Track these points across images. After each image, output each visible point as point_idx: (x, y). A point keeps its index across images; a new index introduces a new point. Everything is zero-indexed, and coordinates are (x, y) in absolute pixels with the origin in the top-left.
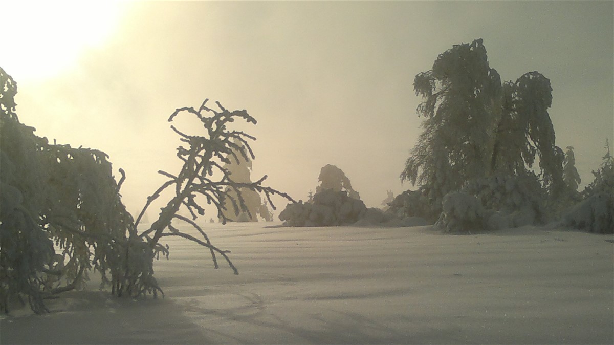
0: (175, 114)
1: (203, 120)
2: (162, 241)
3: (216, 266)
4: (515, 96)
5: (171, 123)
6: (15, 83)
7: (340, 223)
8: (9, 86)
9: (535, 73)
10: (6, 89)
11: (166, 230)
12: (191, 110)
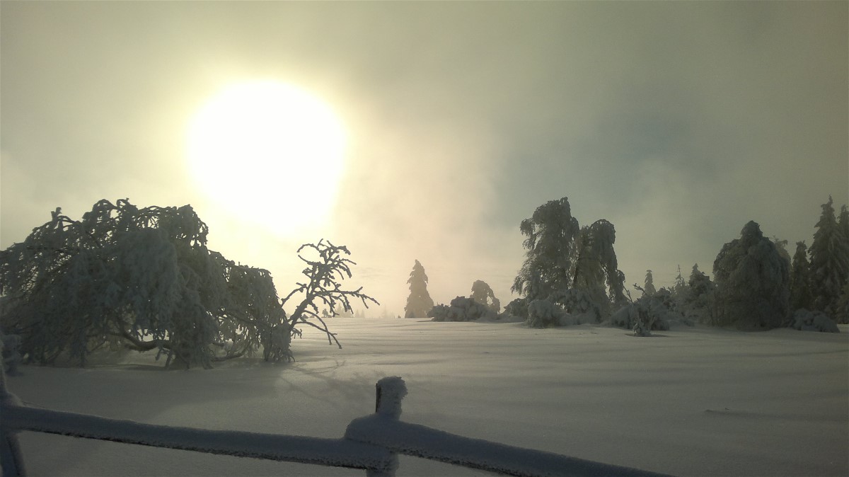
0: (302, 248)
1: (320, 251)
2: (297, 327)
3: (331, 344)
4: (590, 236)
5: (298, 254)
6: (207, 227)
7: (468, 320)
8: (203, 229)
9: (604, 220)
10: (201, 231)
11: (299, 320)
12: (312, 245)
